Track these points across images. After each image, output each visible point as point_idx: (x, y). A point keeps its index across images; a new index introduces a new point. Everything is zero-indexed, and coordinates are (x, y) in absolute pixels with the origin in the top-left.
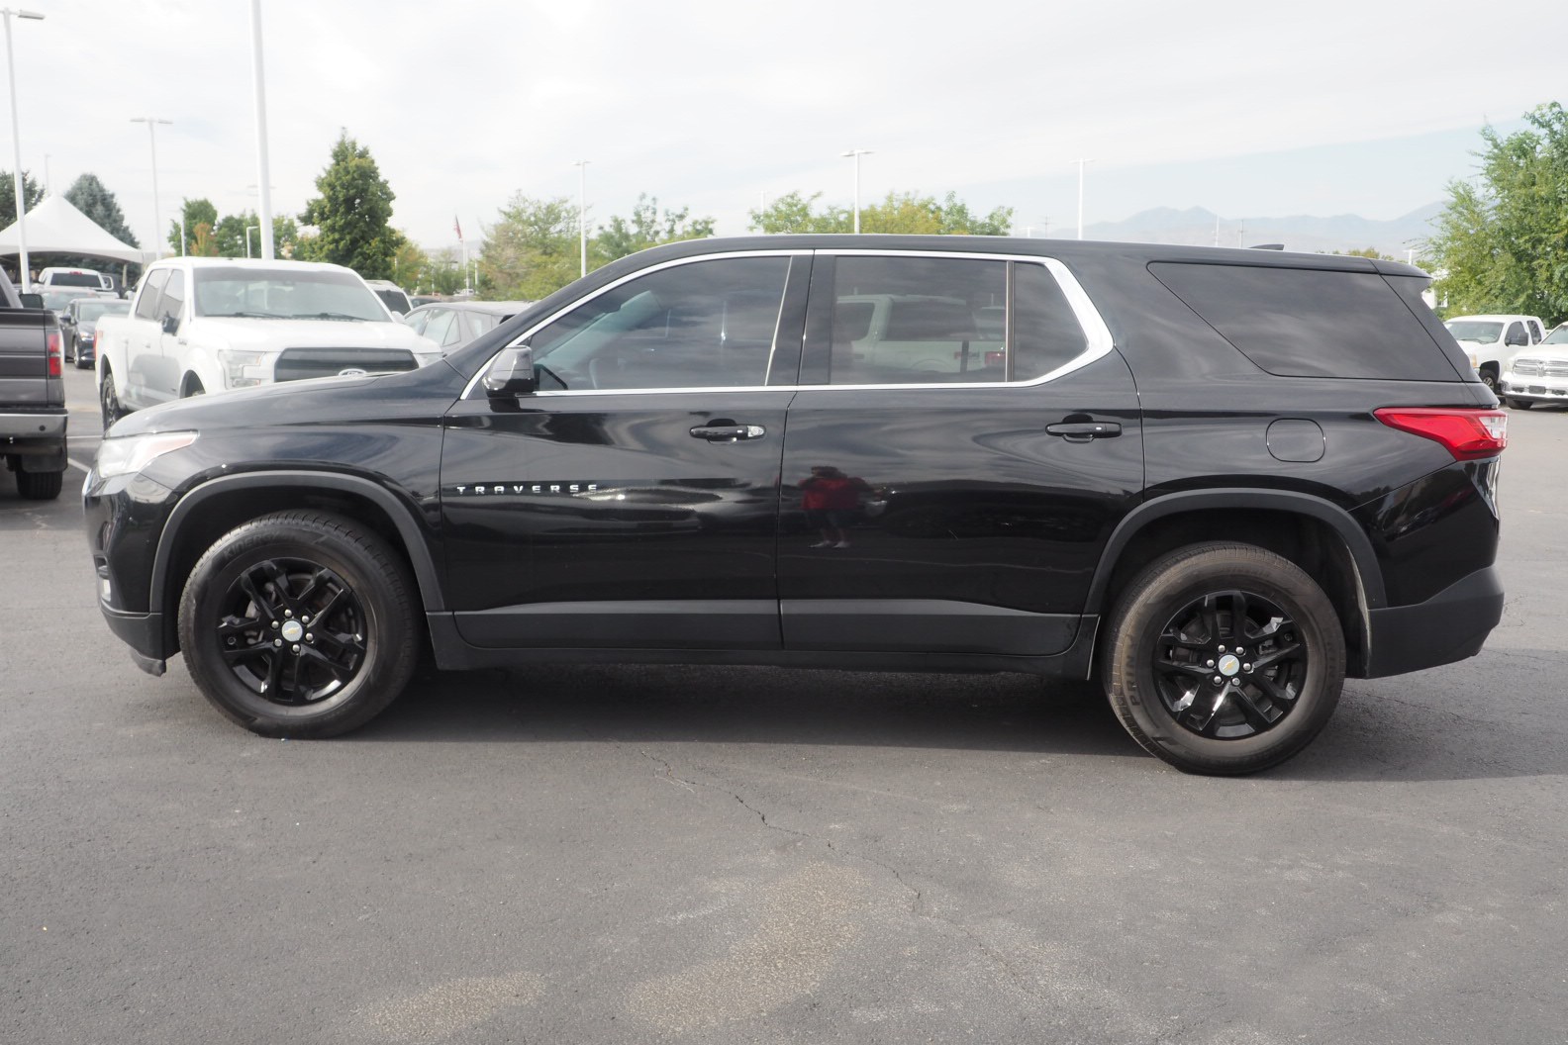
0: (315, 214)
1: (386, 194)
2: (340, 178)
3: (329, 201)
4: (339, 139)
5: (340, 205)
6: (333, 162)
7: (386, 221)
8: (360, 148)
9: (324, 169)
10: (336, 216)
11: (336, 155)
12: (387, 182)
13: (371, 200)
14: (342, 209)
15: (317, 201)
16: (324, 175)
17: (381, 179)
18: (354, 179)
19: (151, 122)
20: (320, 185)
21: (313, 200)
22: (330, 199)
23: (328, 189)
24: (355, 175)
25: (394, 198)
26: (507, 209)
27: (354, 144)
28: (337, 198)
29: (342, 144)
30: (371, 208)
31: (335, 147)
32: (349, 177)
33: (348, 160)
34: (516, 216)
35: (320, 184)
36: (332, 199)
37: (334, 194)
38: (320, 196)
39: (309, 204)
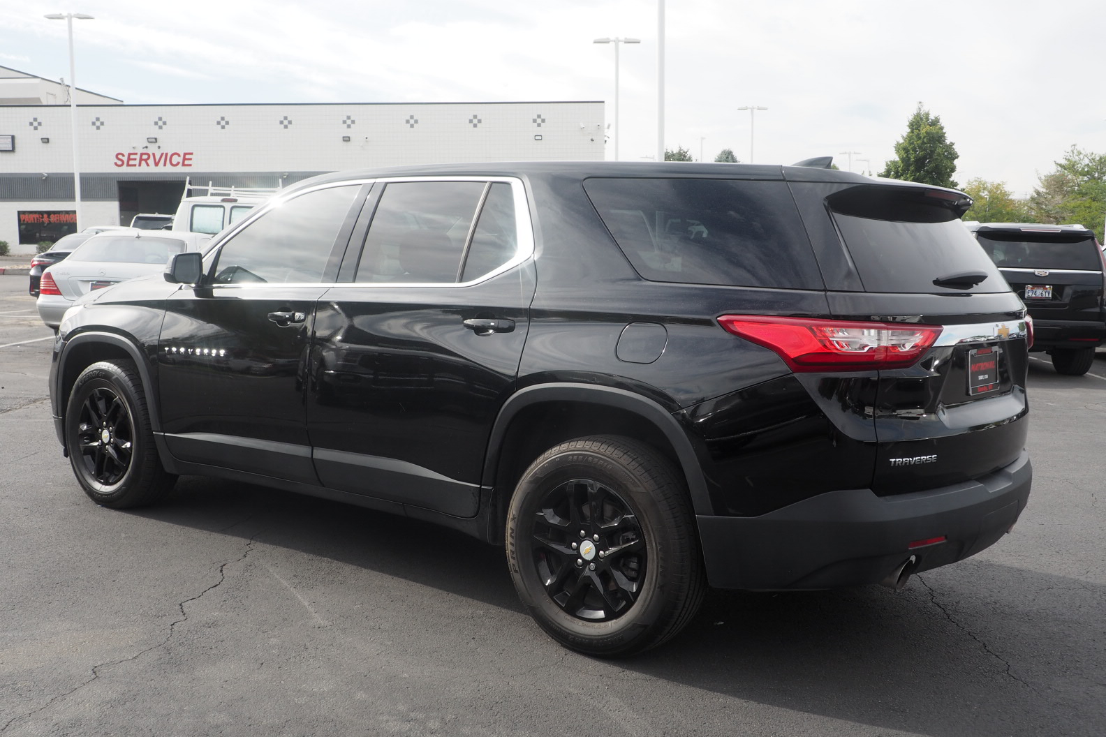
0: (892, 173)
1: (950, 154)
2: (913, 143)
3: (902, 162)
4: (915, 112)
5: (911, 165)
6: (909, 130)
7: (950, 176)
8: (932, 117)
9: (903, 137)
10: (907, 174)
11: (911, 125)
12: (953, 144)
13: (937, 159)
14: (912, 168)
15: (894, 163)
16: (901, 141)
17: (948, 142)
18: (923, 143)
19: (752, 109)
20: (898, 150)
21: (891, 161)
22: (903, 160)
23: (903, 152)
24: (925, 140)
25: (957, 157)
26: (1063, 162)
27: (927, 114)
28: (910, 158)
29: (918, 115)
30: (937, 166)
31: (911, 118)
32: (919, 142)
33: (921, 128)
34: (1071, 167)
35: (899, 148)
36: (905, 161)
37: (907, 156)
38: (896, 158)
39: (887, 165)
